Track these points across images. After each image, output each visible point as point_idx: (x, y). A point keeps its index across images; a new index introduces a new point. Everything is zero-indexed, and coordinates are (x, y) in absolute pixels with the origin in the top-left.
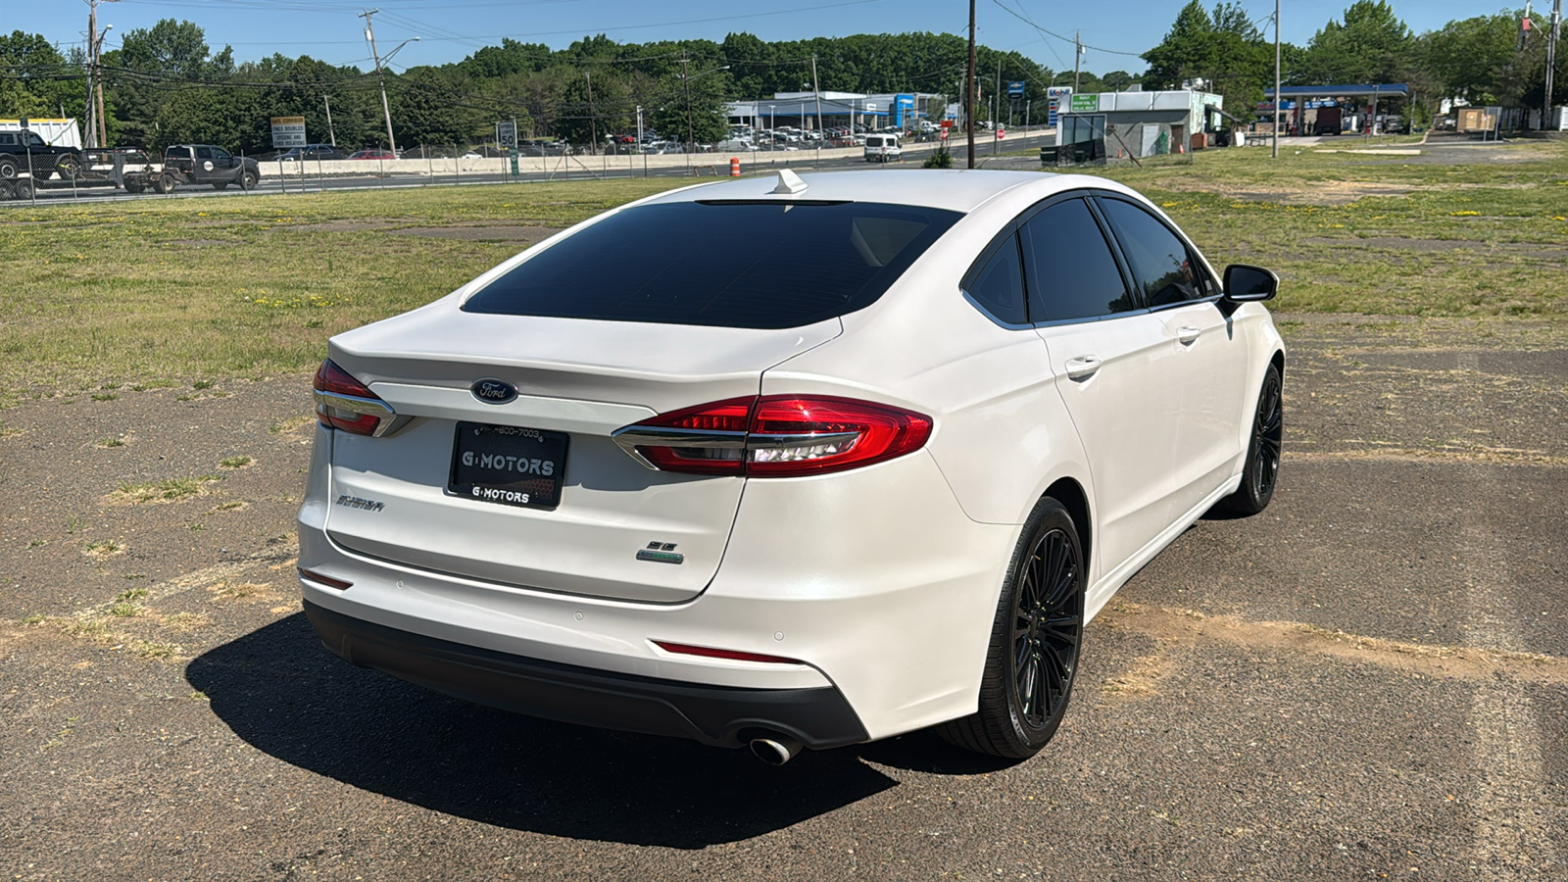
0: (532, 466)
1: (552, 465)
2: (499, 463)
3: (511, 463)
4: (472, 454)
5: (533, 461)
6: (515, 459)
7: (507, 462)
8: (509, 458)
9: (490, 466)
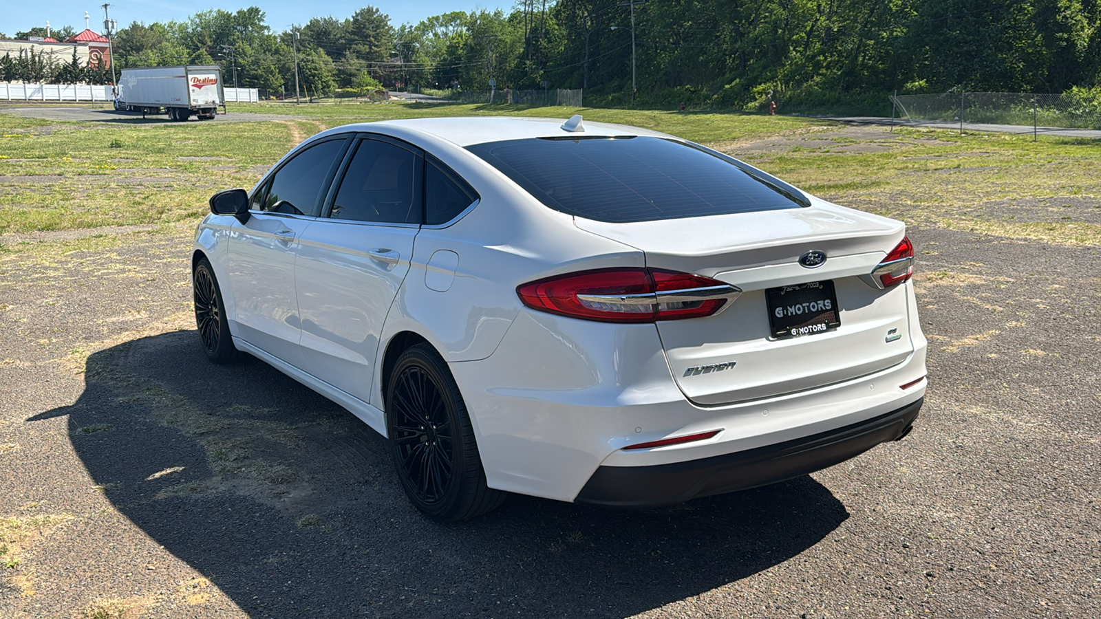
0: (820, 306)
1: (830, 301)
2: (799, 309)
3: (806, 308)
4: (781, 308)
5: (819, 302)
6: (808, 304)
7: (804, 307)
8: (804, 305)
9: (794, 314)
